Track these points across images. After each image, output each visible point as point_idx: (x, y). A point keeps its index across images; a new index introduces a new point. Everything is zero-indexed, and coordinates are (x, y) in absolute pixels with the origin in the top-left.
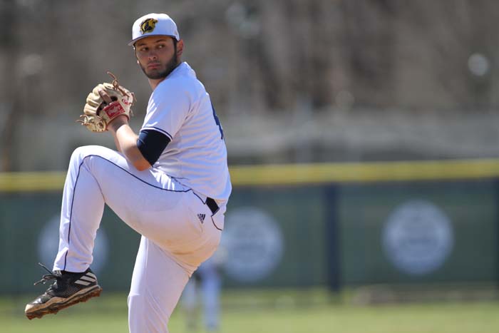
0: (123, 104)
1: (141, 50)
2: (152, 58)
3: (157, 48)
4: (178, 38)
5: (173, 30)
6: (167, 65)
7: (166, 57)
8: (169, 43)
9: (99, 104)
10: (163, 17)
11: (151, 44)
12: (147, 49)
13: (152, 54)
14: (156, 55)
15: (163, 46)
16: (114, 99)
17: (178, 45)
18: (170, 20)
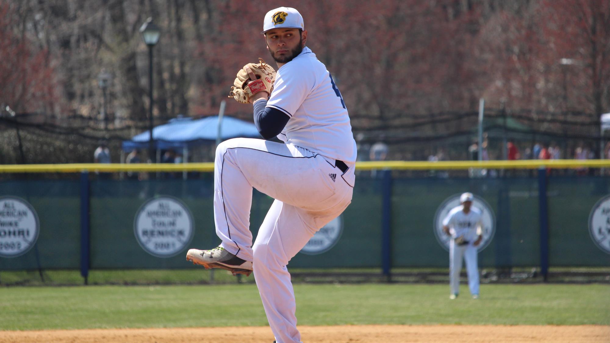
0: (265, 82)
1: (272, 38)
2: (281, 45)
3: (286, 36)
4: (303, 29)
5: (300, 23)
6: (293, 51)
7: (292, 45)
8: (296, 33)
9: (245, 80)
10: (292, 11)
11: (280, 33)
12: (277, 37)
13: (281, 42)
14: (284, 42)
15: (291, 35)
16: (259, 77)
17: (303, 34)
18: (298, 14)
